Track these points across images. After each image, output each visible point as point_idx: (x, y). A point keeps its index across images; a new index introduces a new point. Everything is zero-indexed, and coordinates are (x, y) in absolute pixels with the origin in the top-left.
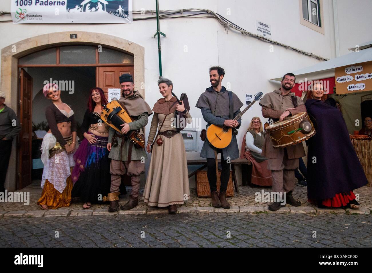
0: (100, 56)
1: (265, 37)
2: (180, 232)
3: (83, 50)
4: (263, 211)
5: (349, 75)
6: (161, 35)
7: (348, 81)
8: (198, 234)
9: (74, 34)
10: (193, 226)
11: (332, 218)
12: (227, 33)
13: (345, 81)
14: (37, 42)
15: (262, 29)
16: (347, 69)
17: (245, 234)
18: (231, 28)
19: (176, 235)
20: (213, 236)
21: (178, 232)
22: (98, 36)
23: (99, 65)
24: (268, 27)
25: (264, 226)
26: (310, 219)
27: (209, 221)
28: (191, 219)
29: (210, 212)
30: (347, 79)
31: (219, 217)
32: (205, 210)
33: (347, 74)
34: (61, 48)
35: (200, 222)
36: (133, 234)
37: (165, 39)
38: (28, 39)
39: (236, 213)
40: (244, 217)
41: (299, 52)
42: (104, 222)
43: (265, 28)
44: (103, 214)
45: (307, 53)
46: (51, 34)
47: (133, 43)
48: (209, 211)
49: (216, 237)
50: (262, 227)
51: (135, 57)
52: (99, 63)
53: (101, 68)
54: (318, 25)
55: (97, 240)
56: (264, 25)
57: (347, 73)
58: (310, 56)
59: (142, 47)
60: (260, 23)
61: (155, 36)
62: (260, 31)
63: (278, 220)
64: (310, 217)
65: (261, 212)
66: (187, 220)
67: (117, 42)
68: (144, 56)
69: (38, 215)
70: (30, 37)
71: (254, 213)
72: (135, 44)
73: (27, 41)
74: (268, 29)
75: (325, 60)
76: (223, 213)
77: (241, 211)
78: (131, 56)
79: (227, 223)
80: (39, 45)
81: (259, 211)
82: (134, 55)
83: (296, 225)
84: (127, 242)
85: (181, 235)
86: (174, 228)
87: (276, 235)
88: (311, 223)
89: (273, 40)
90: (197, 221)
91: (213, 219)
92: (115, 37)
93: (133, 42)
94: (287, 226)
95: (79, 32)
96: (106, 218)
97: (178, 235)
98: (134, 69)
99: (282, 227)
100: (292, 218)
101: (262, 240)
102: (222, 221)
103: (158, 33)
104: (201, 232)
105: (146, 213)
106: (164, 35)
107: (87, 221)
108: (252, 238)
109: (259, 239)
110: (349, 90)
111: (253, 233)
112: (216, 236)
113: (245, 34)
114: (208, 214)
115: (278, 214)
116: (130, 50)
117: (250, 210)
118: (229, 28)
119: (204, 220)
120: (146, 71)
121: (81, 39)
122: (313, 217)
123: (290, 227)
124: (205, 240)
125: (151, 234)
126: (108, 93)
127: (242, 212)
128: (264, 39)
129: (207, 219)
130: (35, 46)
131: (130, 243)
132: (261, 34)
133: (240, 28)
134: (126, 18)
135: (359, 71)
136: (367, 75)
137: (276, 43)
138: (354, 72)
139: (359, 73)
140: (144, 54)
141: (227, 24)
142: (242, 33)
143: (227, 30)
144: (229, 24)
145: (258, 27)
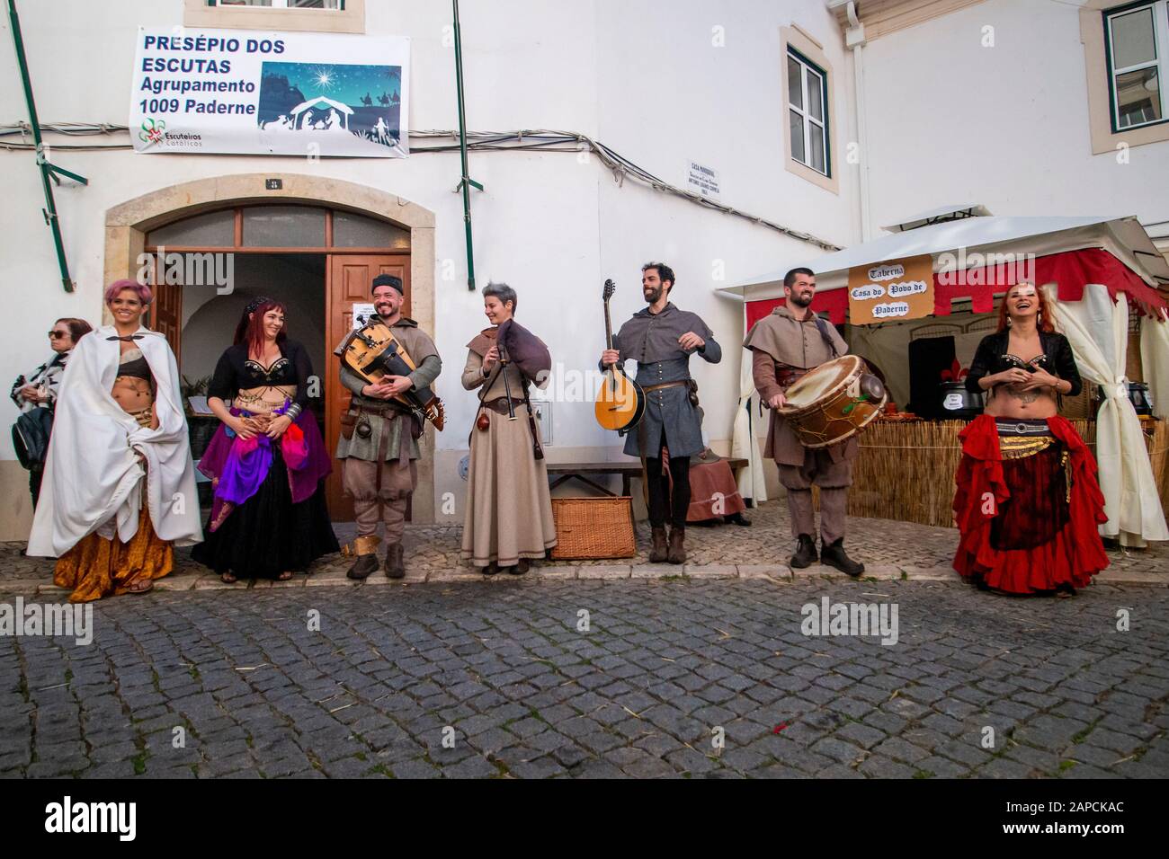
0: (335, 230)
1: (706, 197)
2: (490, 620)
3: (297, 215)
4: (681, 575)
5: (876, 283)
6: (471, 187)
7: (874, 297)
8: (528, 625)
9: (275, 180)
10: (522, 607)
11: (822, 589)
12: (621, 186)
13: (869, 297)
14: (188, 195)
15: (701, 179)
16: (873, 272)
17: (630, 624)
18: (627, 174)
19: (480, 628)
20: (558, 629)
21: (485, 621)
22: (331, 185)
23: (334, 250)
24: (713, 175)
25: (674, 606)
26: (776, 591)
27: (559, 598)
28: (522, 593)
29: (566, 577)
30: (872, 292)
31: (586, 588)
32: (557, 574)
33: (872, 283)
34: (245, 210)
35: (541, 599)
36: (387, 625)
37: (481, 196)
38: (167, 189)
39: (622, 579)
40: (637, 588)
41: (781, 231)
42: (327, 600)
43: (705, 178)
44: (329, 584)
45: (800, 233)
46: (220, 178)
48: (564, 575)
49: (565, 631)
50: (668, 607)
51: (413, 233)
52: (332, 245)
53: (335, 257)
54: (826, 173)
55: (302, 639)
56: (704, 170)
57: (874, 280)
58: (805, 240)
59: (429, 212)
60: (695, 167)
61: (458, 188)
62: (696, 182)
63: (708, 594)
64: (776, 587)
65: (676, 577)
66: (513, 594)
67: (375, 201)
68: (434, 231)
69: (181, 587)
70: (172, 184)
71: (661, 579)
72: (414, 204)
73: (165, 192)
74: (713, 180)
75: (839, 250)
76: (595, 579)
77: (633, 576)
78: (405, 231)
79: (597, 602)
80: (195, 201)
81: (671, 576)
82: (412, 230)
83: (742, 603)
84: (368, 643)
85: (490, 628)
86: (480, 612)
87: (694, 624)
88: (774, 599)
89: (724, 203)
90: (535, 597)
91: (570, 594)
92: (369, 188)
93: (410, 201)
94: (723, 606)
95: (286, 174)
96: (334, 592)
97: (486, 626)
98: (412, 260)
99: (712, 607)
100: (737, 590)
101: (662, 636)
102: (589, 598)
103: (465, 183)
104: (537, 620)
105: (427, 579)
106: (480, 187)
107: (290, 599)
108: (643, 631)
109: (655, 634)
110: (875, 315)
111: (645, 622)
112: (566, 628)
113: (660, 188)
114: (562, 583)
115: (711, 581)
116: (403, 219)
117: (654, 573)
118: (623, 176)
119: (550, 595)
120: (437, 267)
121: (288, 191)
122: (782, 587)
123: (728, 608)
124: (541, 637)
125: (425, 626)
126: (352, 313)
127: (637, 576)
128: (703, 201)
129: (557, 594)
130: (184, 205)
131: (374, 646)
132: (696, 190)
133: (649, 176)
134: (395, 148)
135: (898, 276)
136: (912, 284)
137: (730, 211)
138: (887, 278)
139: (897, 281)
140: (433, 228)
141: (620, 165)
142: (656, 187)
143: (619, 178)
144: (625, 167)
145: (692, 175)
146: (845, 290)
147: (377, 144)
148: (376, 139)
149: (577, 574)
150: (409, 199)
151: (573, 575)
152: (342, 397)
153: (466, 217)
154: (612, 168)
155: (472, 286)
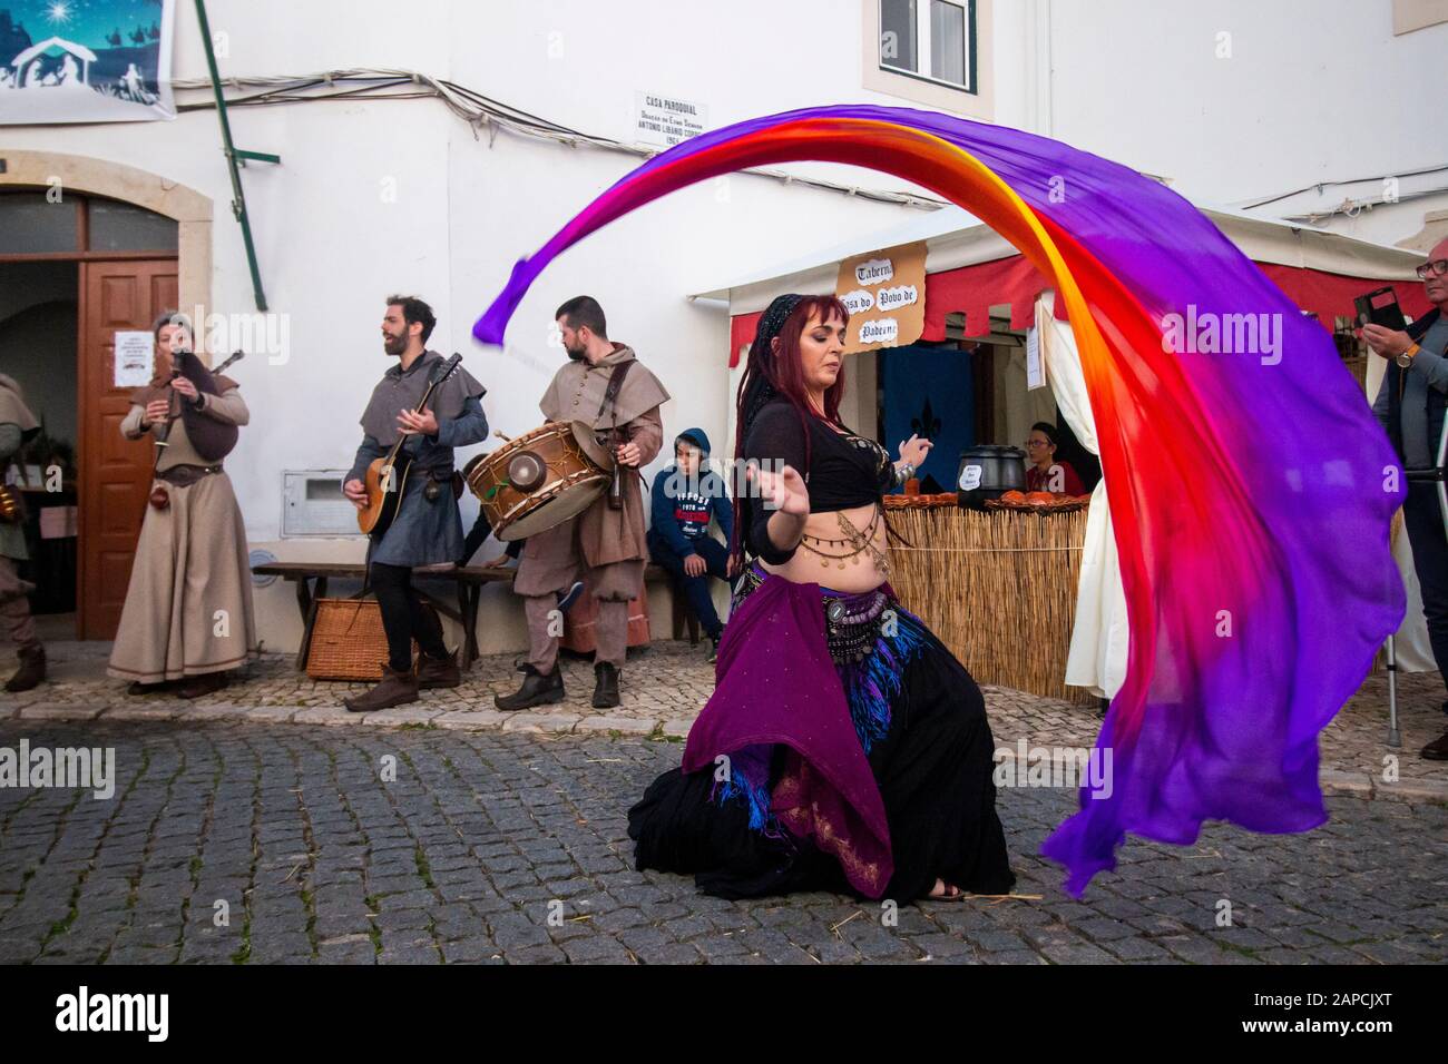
0: (91, 226)
4: (426, 723)
5: (864, 288)
7: (862, 310)
13: (857, 310)
15: (665, 120)
16: (862, 270)
23: (88, 255)
24: (692, 112)
29: (277, 720)
30: (859, 304)
32: (266, 716)
33: (860, 287)
39: (348, 724)
41: (846, 191)
43: (675, 118)
45: (883, 195)
47: (177, 185)
48: (275, 717)
51: (182, 229)
52: (86, 249)
53: (93, 267)
54: (968, 90)
56: (671, 105)
57: (863, 283)
59: (203, 197)
60: (653, 102)
62: (654, 127)
65: (420, 725)
67: (128, 185)
68: (210, 226)
71: (399, 727)
72: (186, 188)
74: (691, 118)
76: (314, 724)
77: (365, 722)
78: (170, 227)
81: (413, 723)
82: (181, 225)
92: (122, 168)
95: (11, 151)
98: (180, 268)
103: (230, 158)
106: (273, 159)
110: (862, 340)
113: (569, 143)
116: (168, 209)
117: (392, 719)
118: (496, 130)
120: (217, 277)
121: (17, 175)
126: (113, 345)
127: (370, 723)
132: (654, 140)
133: (552, 127)
134: (154, 106)
135: (888, 277)
136: (902, 290)
138: (877, 280)
139: (885, 284)
140: (211, 221)
141: (482, 115)
142: (563, 142)
143: (484, 135)
144: (492, 117)
145: (645, 116)
147: (129, 102)
148: (126, 96)
149: (292, 716)
150: (176, 181)
151: (286, 718)
152: (101, 464)
153: (235, 207)
154: (471, 120)
155: (262, 305)
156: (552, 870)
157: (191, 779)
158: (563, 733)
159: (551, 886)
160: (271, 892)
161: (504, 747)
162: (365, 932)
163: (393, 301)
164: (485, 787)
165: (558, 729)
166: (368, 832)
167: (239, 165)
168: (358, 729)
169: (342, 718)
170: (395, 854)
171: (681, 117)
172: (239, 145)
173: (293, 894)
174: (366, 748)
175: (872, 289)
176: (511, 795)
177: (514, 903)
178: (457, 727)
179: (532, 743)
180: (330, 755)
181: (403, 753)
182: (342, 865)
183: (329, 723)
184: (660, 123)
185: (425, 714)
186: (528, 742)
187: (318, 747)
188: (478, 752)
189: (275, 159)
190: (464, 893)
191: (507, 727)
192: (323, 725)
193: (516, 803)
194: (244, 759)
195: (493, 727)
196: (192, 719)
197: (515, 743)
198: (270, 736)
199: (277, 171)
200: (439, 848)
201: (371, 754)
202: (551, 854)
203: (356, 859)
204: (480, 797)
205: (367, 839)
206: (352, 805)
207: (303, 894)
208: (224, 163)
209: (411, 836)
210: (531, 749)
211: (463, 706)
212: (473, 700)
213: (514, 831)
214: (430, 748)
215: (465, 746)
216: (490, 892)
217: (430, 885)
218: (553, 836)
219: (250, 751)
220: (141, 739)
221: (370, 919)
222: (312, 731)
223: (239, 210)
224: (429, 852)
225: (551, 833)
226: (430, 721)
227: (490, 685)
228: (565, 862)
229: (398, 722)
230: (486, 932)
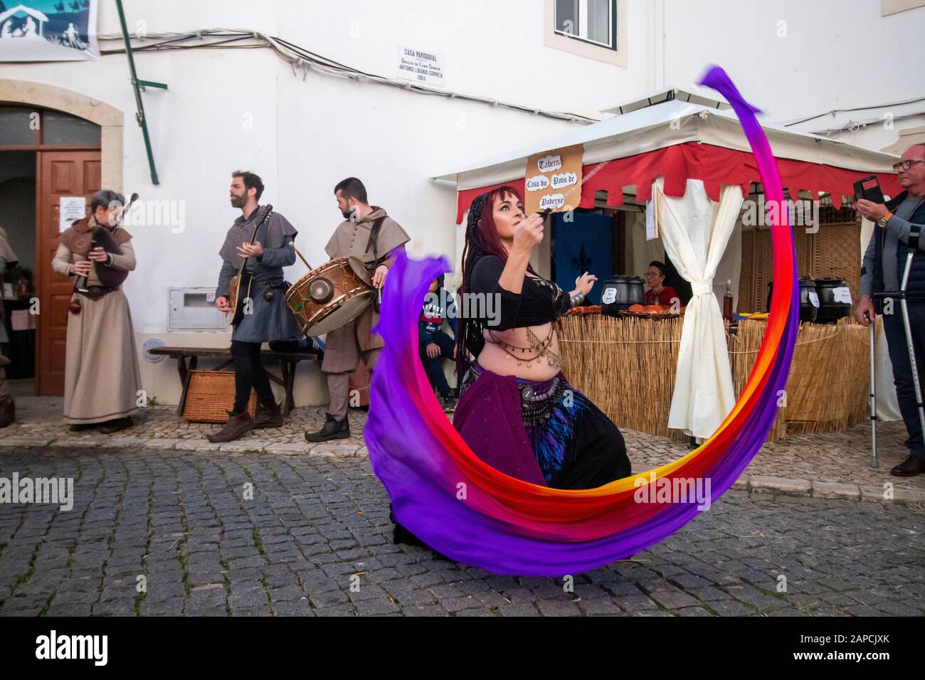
0: (44, 129)
1: (423, 83)
3: (12, 116)
4: (261, 450)
5: (543, 174)
7: (541, 188)
12: (304, 79)
13: (538, 188)
15: (416, 64)
16: (542, 162)
18: (311, 67)
22: (31, 88)
23: (43, 147)
24: (434, 60)
29: (164, 448)
30: (540, 184)
32: (157, 445)
33: (540, 174)
39: (210, 451)
43: (424, 64)
47: (100, 102)
48: (163, 446)
51: (103, 131)
52: (41, 143)
53: (46, 155)
54: (610, 45)
56: (421, 55)
57: (543, 171)
59: (118, 111)
60: (409, 52)
62: (410, 69)
65: (257, 451)
67: (70, 102)
68: (122, 130)
71: (243, 452)
72: (106, 104)
74: (433, 63)
77: (221, 449)
81: (252, 450)
82: (103, 128)
92: (64, 90)
93: (102, 100)
98: (102, 157)
103: (136, 85)
110: (541, 207)
113: (355, 78)
116: (95, 118)
117: (238, 447)
118: (307, 69)
120: (126, 162)
126: (59, 206)
127: (224, 450)
128: (414, 87)
132: (411, 78)
133: (343, 68)
134: (85, 51)
135: (558, 167)
136: (567, 175)
137: (453, 96)
138: (552, 169)
139: (556, 172)
140: (122, 126)
141: (298, 60)
142: (351, 77)
143: (300, 73)
144: (305, 60)
145: (404, 62)
146: (522, 180)
147: (69, 48)
148: (68, 44)
149: (174, 445)
150: (100, 99)
151: (170, 446)
153: (138, 117)
154: (291, 63)
155: (155, 181)
156: (340, 544)
157: (109, 485)
158: (349, 456)
159: (339, 553)
160: (160, 557)
161: (310, 465)
162: (220, 582)
163: (237, 175)
164: (298, 491)
165: (345, 455)
166: (223, 520)
167: (141, 90)
168: (217, 454)
169: (206, 447)
170: (240, 533)
171: (427, 62)
172: (141, 77)
173: (174, 558)
174: (222, 466)
175: (548, 175)
176: (315, 496)
177: (316, 564)
178: (280, 452)
179: (328, 463)
180: (199, 471)
181: (245, 469)
182: (206, 540)
183: (198, 450)
184: (414, 66)
185: (260, 444)
186: (325, 463)
187: (191, 465)
188: (293, 469)
189: (164, 87)
190: (284, 558)
191: (313, 453)
192: (194, 451)
193: (317, 501)
194: (142, 472)
195: (304, 453)
196: (109, 446)
197: (318, 463)
198: (160, 458)
199: (165, 94)
200: (268, 529)
201: (224, 470)
202: (340, 534)
203: (214, 536)
204: (294, 497)
205: (222, 524)
206: (213, 501)
207: (180, 558)
208: (131, 88)
209: (250, 522)
210: (328, 467)
211: (284, 439)
212: (291, 436)
213: (316, 518)
214: (263, 466)
215: (285, 465)
216: (300, 557)
217: (262, 553)
218: (341, 522)
219: (147, 467)
220: (77, 459)
221: (223, 574)
222: (187, 455)
223: (141, 119)
224: (261, 532)
225: (340, 520)
226: (263, 449)
227: (302, 426)
228: (348, 539)
229: (242, 450)
230: (297, 582)
